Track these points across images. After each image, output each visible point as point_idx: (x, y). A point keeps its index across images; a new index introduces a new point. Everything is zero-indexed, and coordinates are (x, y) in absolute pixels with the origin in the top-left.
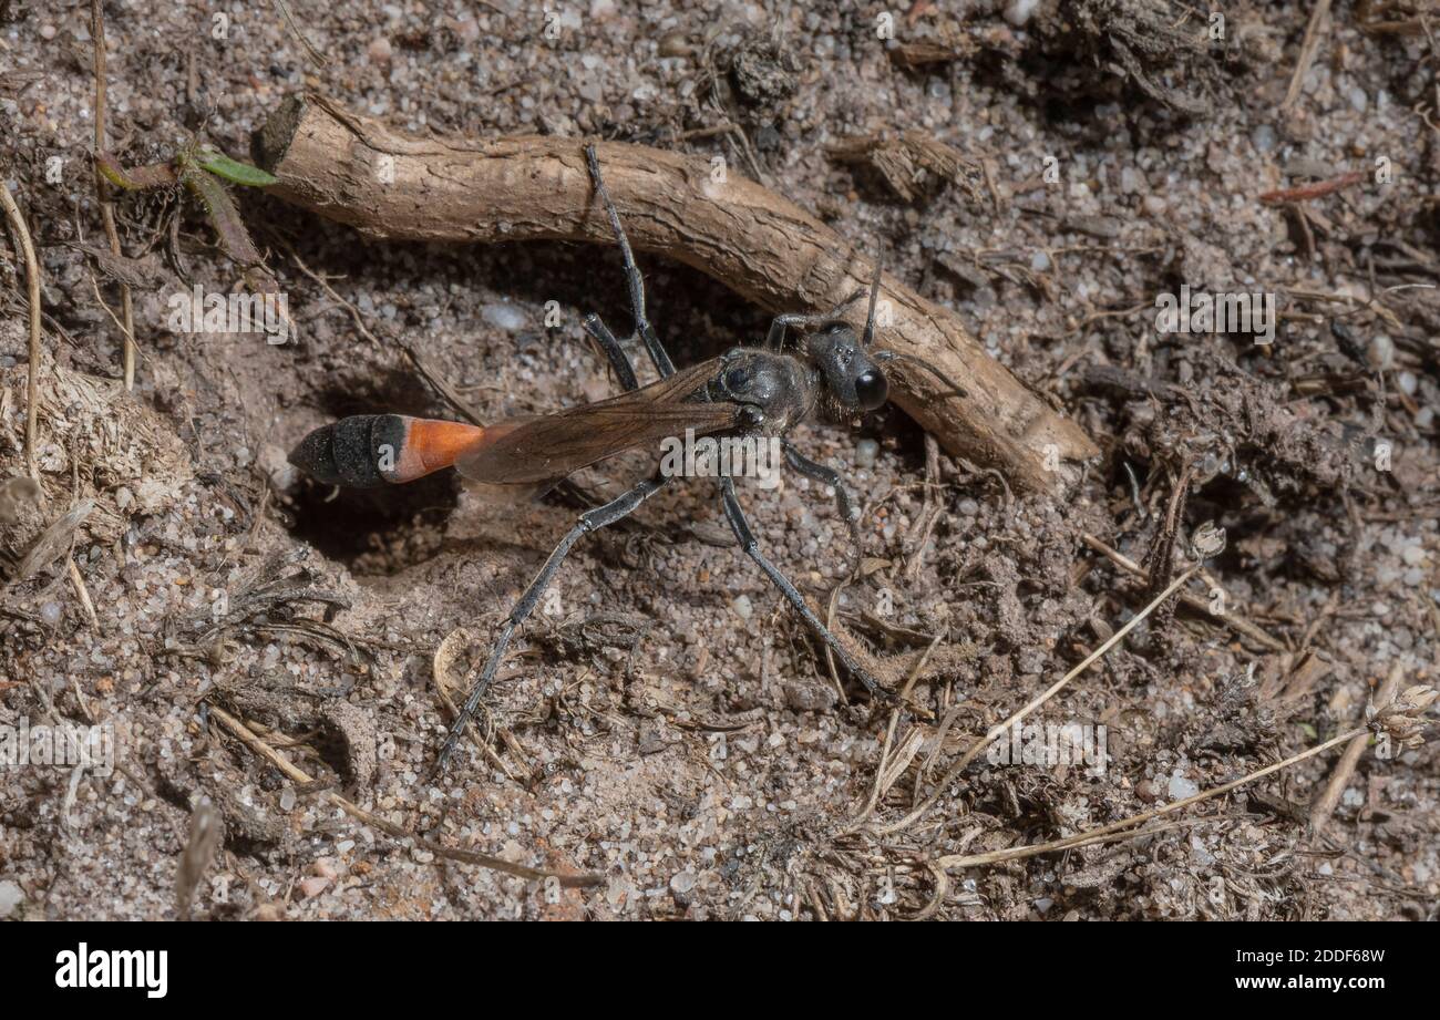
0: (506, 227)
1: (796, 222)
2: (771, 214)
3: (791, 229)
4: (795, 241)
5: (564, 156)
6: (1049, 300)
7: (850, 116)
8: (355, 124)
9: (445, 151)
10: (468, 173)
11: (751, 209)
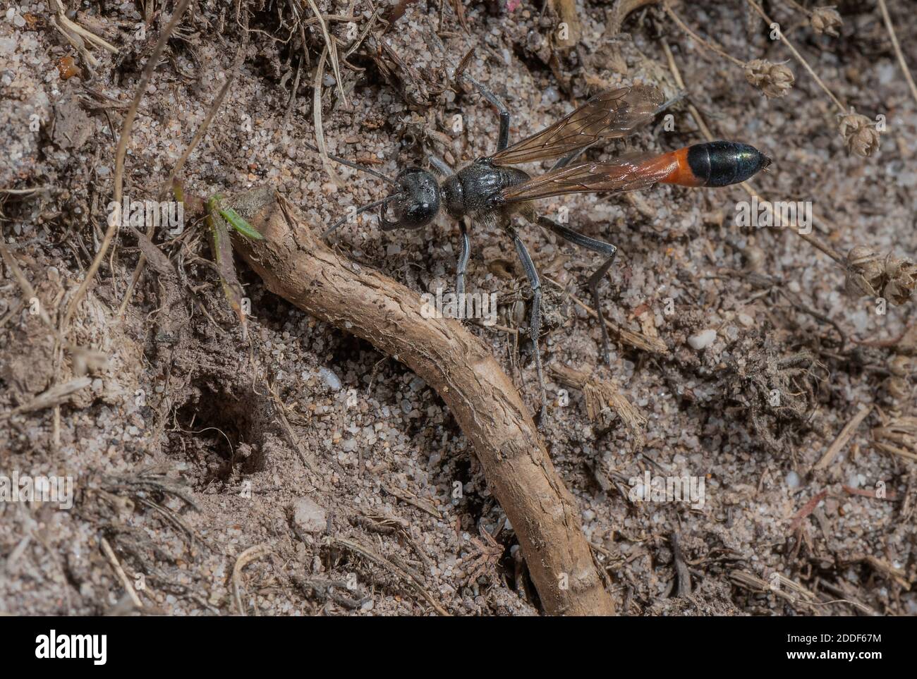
0: (349, 325)
1: (515, 409)
2: (503, 397)
3: (510, 411)
4: (509, 420)
5: (404, 304)
6: (636, 516)
7: (574, 356)
8: (294, 225)
9: (338, 265)
10: (345, 286)
11: (494, 388)
